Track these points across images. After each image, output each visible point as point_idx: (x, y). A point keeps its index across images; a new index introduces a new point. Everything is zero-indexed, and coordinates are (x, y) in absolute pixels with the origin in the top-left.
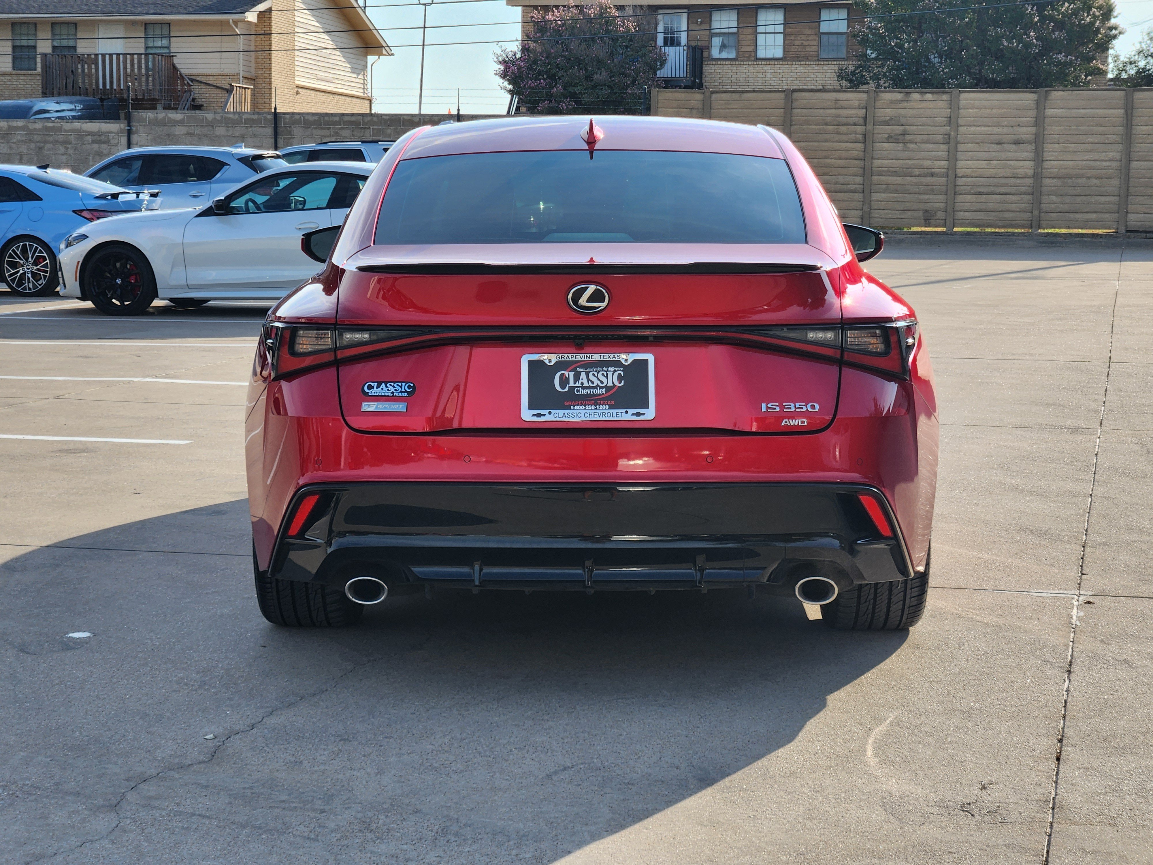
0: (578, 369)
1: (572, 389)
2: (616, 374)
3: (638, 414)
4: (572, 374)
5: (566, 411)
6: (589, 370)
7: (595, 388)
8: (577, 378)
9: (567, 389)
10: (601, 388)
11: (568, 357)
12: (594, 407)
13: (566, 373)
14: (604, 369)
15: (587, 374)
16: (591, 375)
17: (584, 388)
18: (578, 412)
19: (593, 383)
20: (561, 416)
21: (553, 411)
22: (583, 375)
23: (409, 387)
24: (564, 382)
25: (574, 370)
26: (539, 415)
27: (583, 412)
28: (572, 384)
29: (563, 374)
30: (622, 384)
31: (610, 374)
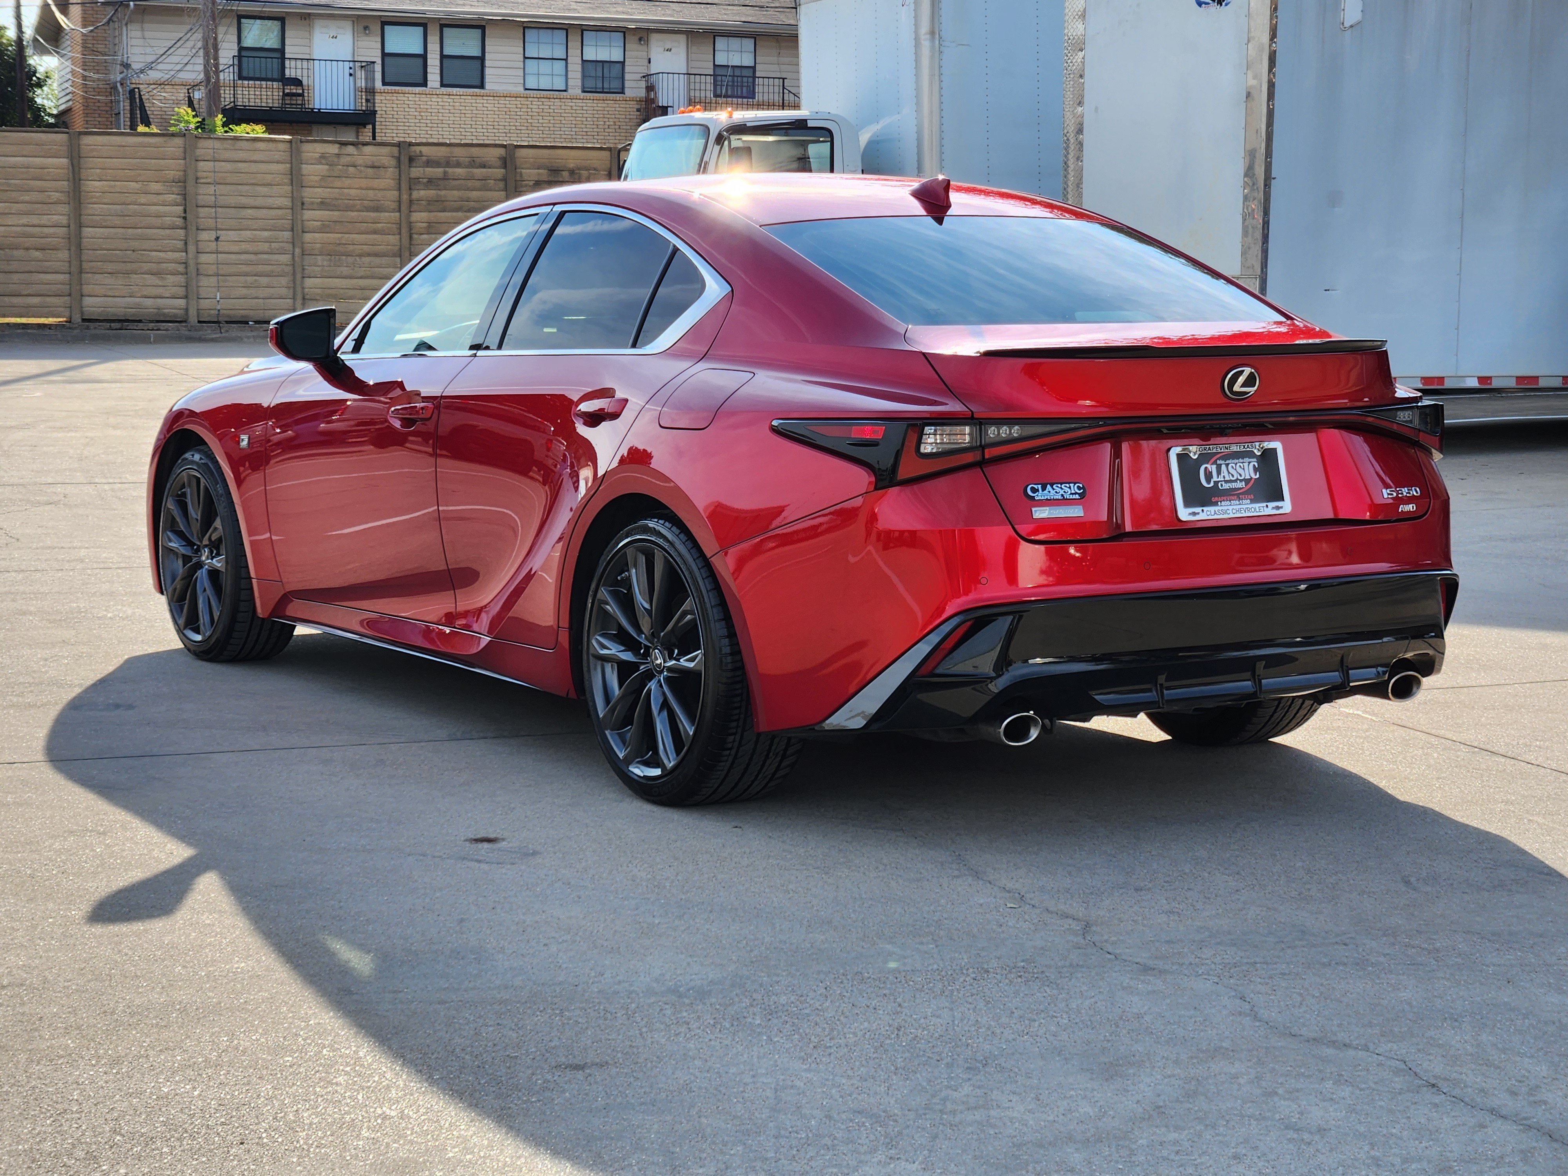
0: (1219, 462)
1: (1216, 483)
2: (1251, 464)
3: (1278, 508)
4: (1214, 467)
5: (1216, 508)
6: (1227, 462)
7: (1235, 481)
8: (1219, 472)
9: (1212, 484)
10: (1241, 481)
11: (1209, 449)
12: (1238, 502)
13: (1208, 466)
14: (1241, 460)
15: (1227, 465)
16: (1230, 466)
17: (1226, 482)
18: (1226, 508)
19: (1233, 476)
20: (1215, 513)
21: (1205, 509)
22: (1224, 467)
23: (1079, 488)
24: (1209, 476)
25: (1215, 463)
26: (1194, 514)
27: (1231, 508)
28: (1215, 478)
29: (1206, 468)
30: (1258, 476)
31: (1246, 465)
